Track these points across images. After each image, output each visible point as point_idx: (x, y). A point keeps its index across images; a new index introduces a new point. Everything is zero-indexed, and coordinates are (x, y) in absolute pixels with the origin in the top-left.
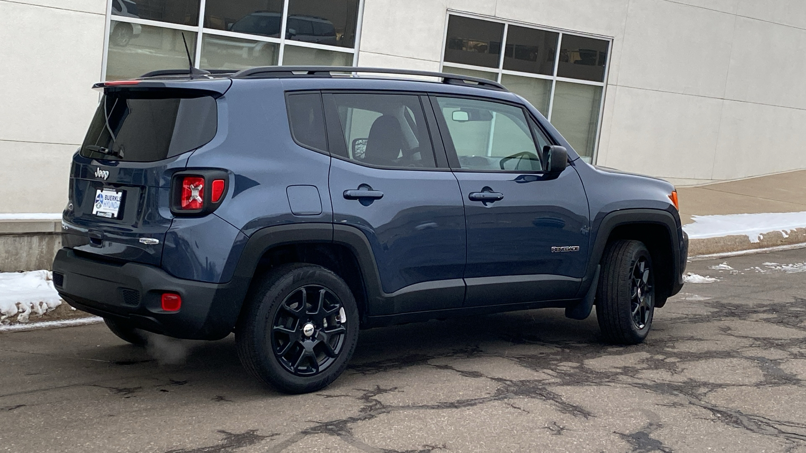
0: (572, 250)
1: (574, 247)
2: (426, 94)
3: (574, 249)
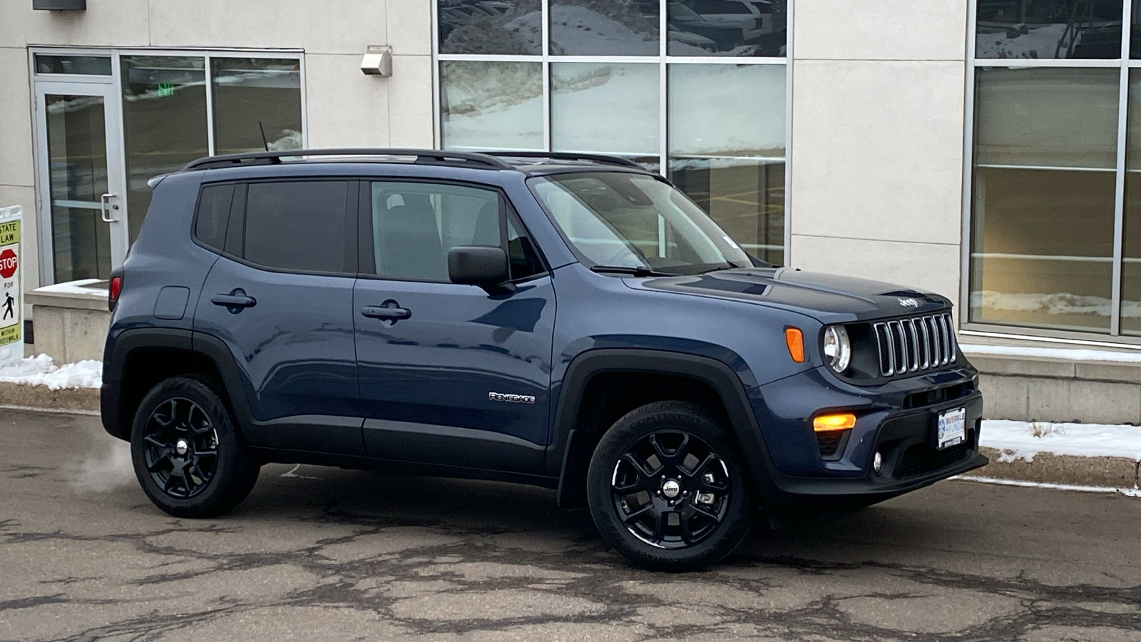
0: (524, 400)
1: (526, 397)
2: (357, 178)
3: (526, 399)
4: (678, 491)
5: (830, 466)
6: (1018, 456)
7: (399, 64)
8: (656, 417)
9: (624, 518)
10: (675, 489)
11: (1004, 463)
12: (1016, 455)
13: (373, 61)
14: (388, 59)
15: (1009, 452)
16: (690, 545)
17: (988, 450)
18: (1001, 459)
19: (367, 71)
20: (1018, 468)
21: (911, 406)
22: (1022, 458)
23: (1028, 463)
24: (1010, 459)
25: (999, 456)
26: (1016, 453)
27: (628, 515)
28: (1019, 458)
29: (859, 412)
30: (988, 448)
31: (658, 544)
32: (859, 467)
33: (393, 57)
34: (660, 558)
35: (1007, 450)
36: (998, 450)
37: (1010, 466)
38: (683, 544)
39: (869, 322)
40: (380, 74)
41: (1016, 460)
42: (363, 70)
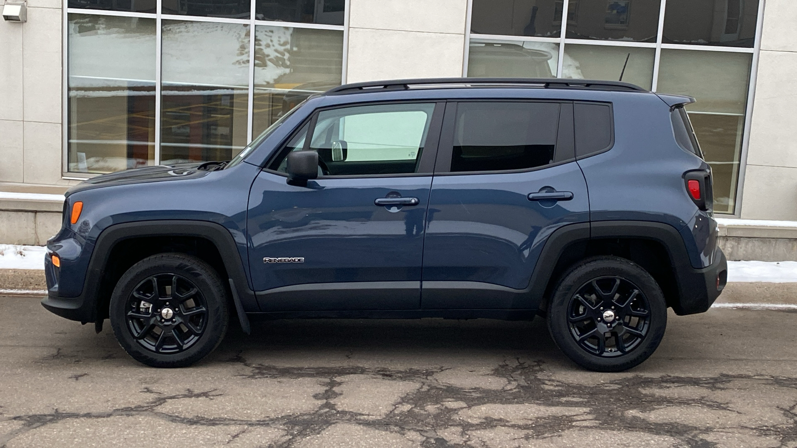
7: (32, 14)
13: (14, 10)
14: (24, 11)
19: (7, 18)
33: (28, 9)
40: (20, 20)
42: (4, 16)
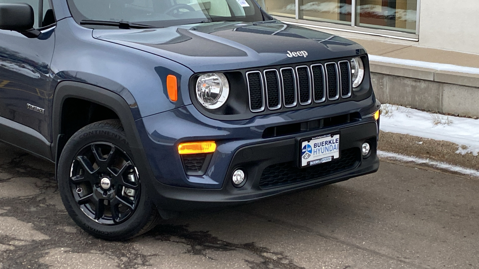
4: (109, 185)
5: (193, 180)
6: (469, 151)
8: (94, 132)
9: (78, 199)
10: (108, 184)
11: (459, 155)
12: (468, 150)
15: (464, 148)
16: (116, 223)
17: (451, 144)
18: (458, 152)
20: (468, 159)
21: (275, 135)
22: (471, 153)
23: (475, 156)
24: (463, 152)
25: (457, 149)
26: (468, 148)
27: (81, 198)
28: (469, 152)
29: (219, 141)
30: (451, 143)
31: (98, 220)
32: (217, 182)
34: (97, 230)
35: (463, 146)
36: (458, 145)
37: (463, 157)
38: (111, 222)
39: (241, 71)
41: (467, 153)
